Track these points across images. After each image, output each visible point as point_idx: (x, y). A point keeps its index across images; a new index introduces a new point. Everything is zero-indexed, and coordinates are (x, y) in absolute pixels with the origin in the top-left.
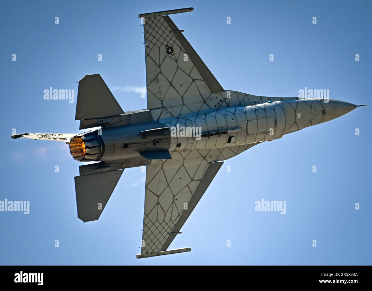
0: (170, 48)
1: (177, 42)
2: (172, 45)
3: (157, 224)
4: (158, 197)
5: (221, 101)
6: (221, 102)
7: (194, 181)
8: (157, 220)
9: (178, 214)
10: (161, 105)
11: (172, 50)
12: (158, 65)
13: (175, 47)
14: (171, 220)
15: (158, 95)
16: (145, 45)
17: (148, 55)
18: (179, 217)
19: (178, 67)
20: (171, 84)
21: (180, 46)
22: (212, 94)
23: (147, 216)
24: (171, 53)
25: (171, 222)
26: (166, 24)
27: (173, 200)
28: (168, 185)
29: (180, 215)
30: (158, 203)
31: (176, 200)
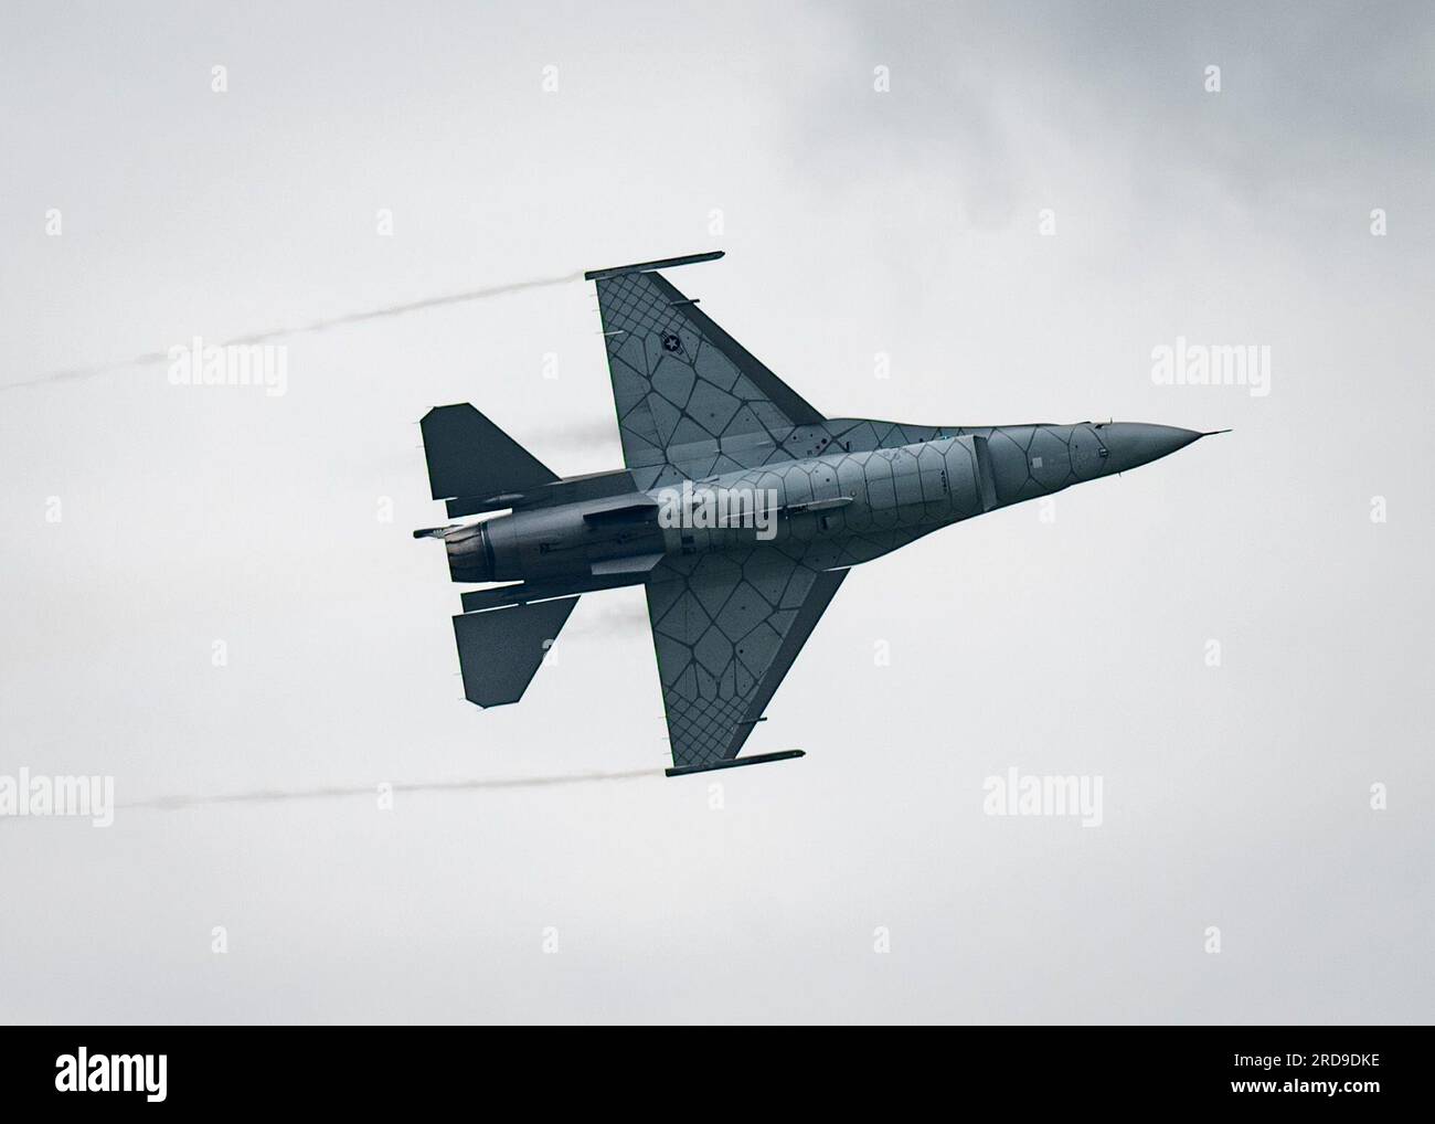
0: (673, 338)
1: (688, 324)
2: (677, 333)
3: (702, 704)
4: (692, 647)
5: (824, 441)
6: (825, 445)
7: (781, 612)
8: (699, 696)
9: (752, 681)
10: (663, 457)
11: (678, 342)
12: (645, 374)
13: (683, 335)
14: (736, 694)
15: (654, 439)
16: (605, 337)
17: (615, 356)
18: (757, 687)
19: (698, 378)
20: (684, 413)
21: (700, 333)
22: (798, 429)
23: (671, 688)
24: (675, 349)
25: (737, 700)
26: (654, 290)
27: (734, 654)
28: (713, 622)
29: (760, 683)
30: (694, 661)
31: (741, 651)
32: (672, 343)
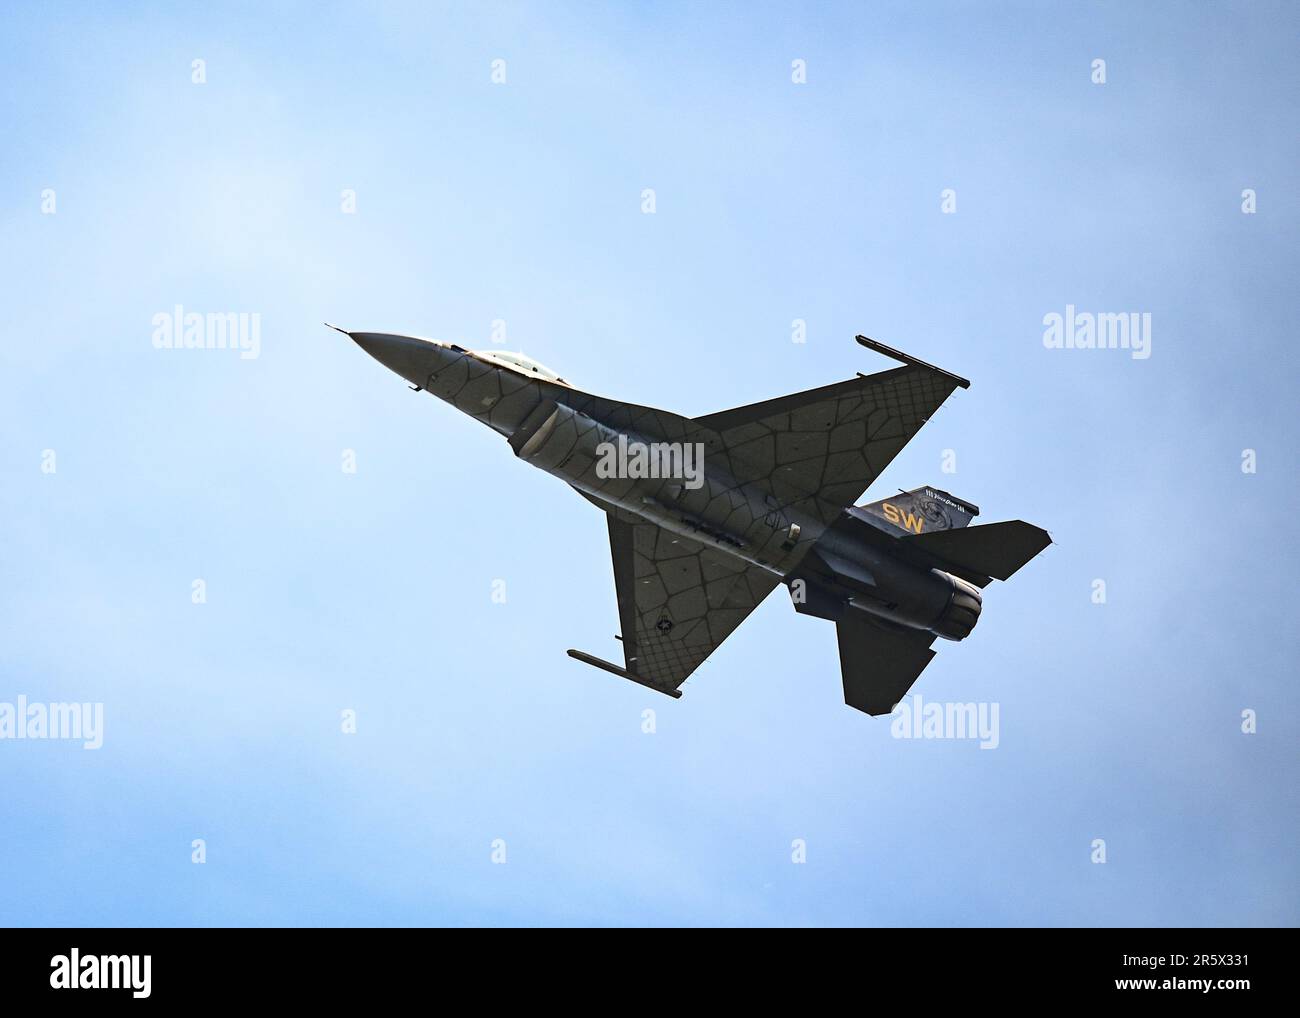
0: (660, 628)
2: (654, 629)
3: (894, 412)
4: (861, 450)
8: (890, 418)
9: (842, 402)
11: (660, 623)
12: (704, 621)
13: (651, 626)
14: (862, 402)
15: (743, 583)
19: (670, 596)
20: (704, 584)
24: (667, 621)
25: (865, 398)
27: (836, 426)
28: (828, 454)
29: (837, 398)
30: (868, 440)
31: (829, 424)
32: (665, 625)
